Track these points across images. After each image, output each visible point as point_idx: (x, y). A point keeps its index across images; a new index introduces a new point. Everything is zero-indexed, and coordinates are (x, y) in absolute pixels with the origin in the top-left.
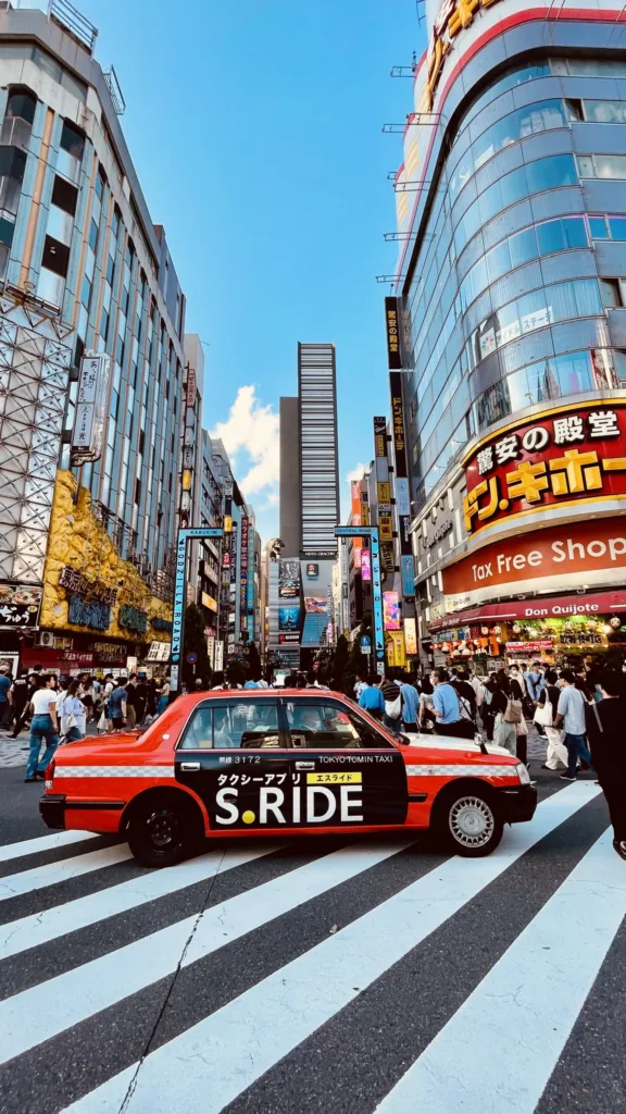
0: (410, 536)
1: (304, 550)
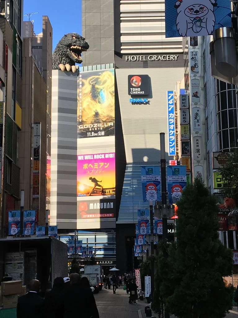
1: (122, 52)
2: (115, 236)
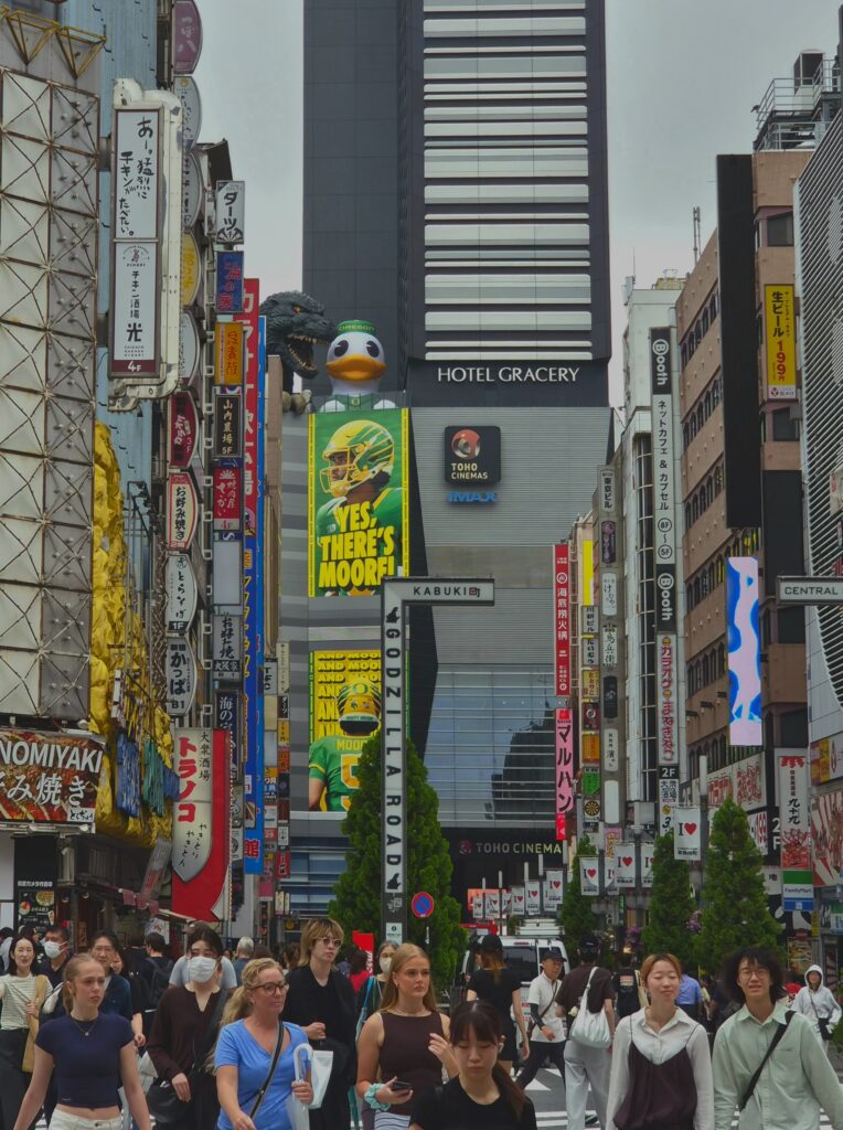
1: (430, 356)
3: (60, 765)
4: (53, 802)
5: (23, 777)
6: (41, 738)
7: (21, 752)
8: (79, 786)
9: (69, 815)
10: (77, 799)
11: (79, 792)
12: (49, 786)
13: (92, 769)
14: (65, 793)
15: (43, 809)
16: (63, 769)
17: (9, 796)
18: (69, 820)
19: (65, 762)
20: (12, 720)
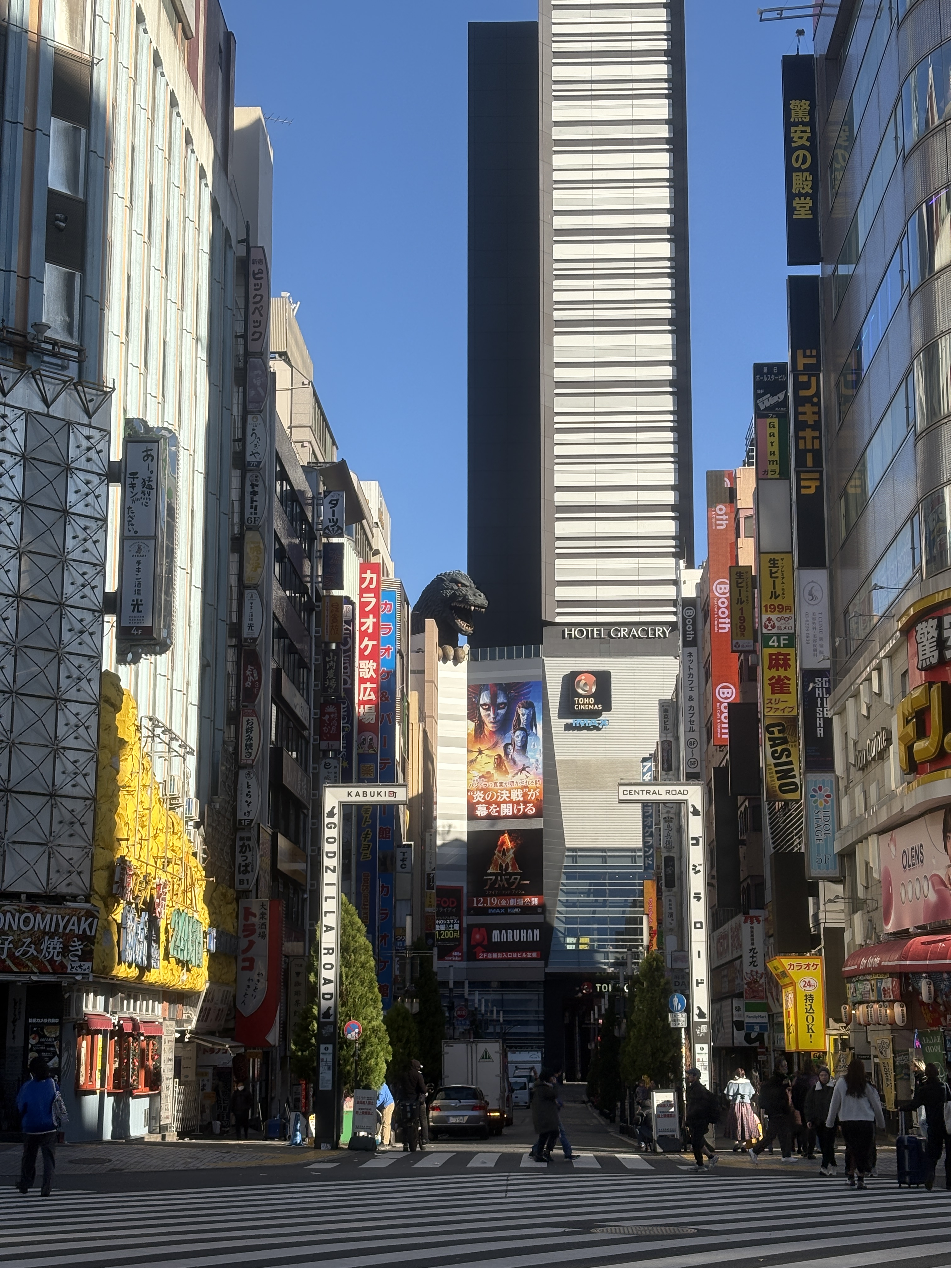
0: (828, 723)
1: (558, 619)
2: (542, 997)
3: (61, 930)
4: (55, 958)
5: (29, 940)
6: (44, 909)
7: (27, 921)
8: (78, 945)
9: (69, 968)
10: (76, 955)
11: (77, 950)
12: (51, 946)
13: (88, 933)
14: (65, 951)
15: (47, 963)
16: (64, 934)
17: (17, 954)
18: (69, 971)
19: (65, 928)
20: (23, 897)
